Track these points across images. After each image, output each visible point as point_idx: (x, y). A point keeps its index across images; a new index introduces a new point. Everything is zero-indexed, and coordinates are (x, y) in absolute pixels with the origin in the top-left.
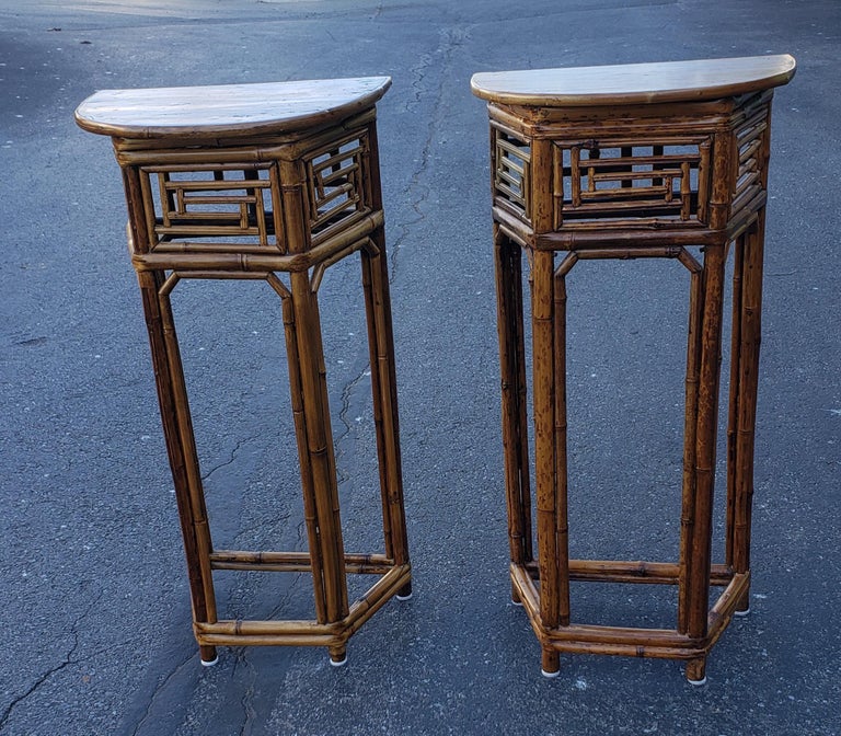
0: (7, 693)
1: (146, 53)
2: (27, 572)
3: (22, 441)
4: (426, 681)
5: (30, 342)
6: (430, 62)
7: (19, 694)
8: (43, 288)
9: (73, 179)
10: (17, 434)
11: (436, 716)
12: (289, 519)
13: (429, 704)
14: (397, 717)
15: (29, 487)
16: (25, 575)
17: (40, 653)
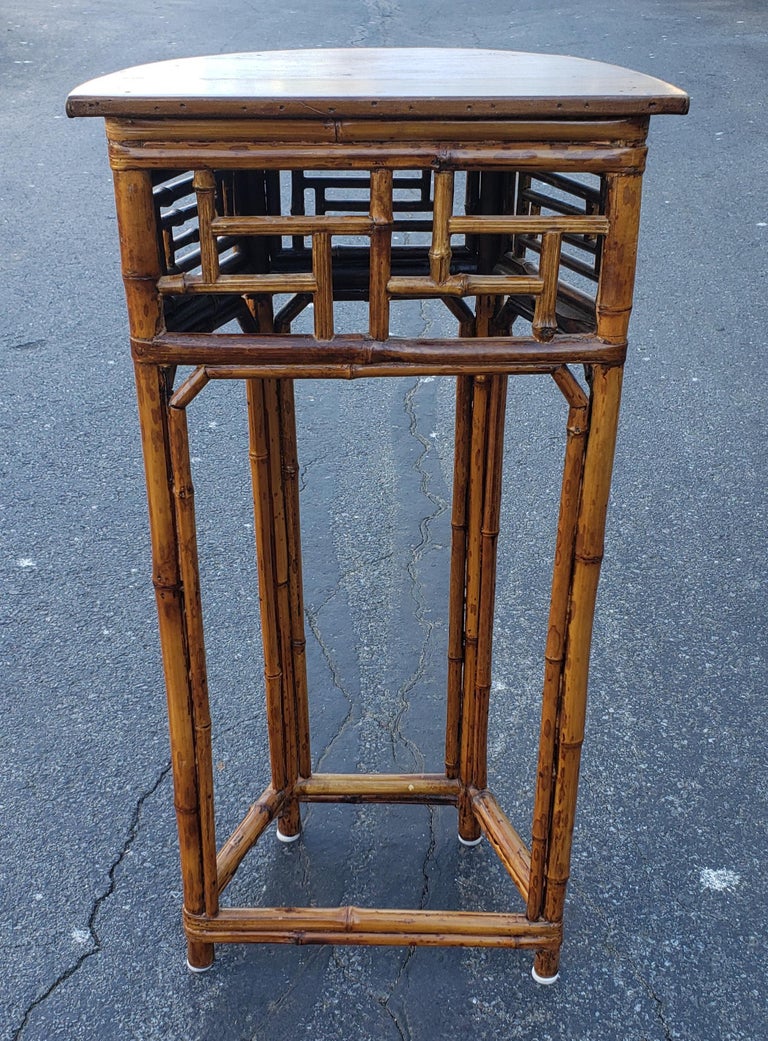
0: (128, 787)
1: (58, 23)
2: (108, 629)
3: (52, 465)
4: (642, 766)
5: (27, 346)
6: (366, 34)
7: (144, 788)
8: (25, 282)
9: (21, 158)
10: (44, 456)
11: (675, 813)
12: (393, 558)
13: (658, 797)
14: (623, 814)
15: (78, 521)
16: (106, 632)
17: (154, 733)
